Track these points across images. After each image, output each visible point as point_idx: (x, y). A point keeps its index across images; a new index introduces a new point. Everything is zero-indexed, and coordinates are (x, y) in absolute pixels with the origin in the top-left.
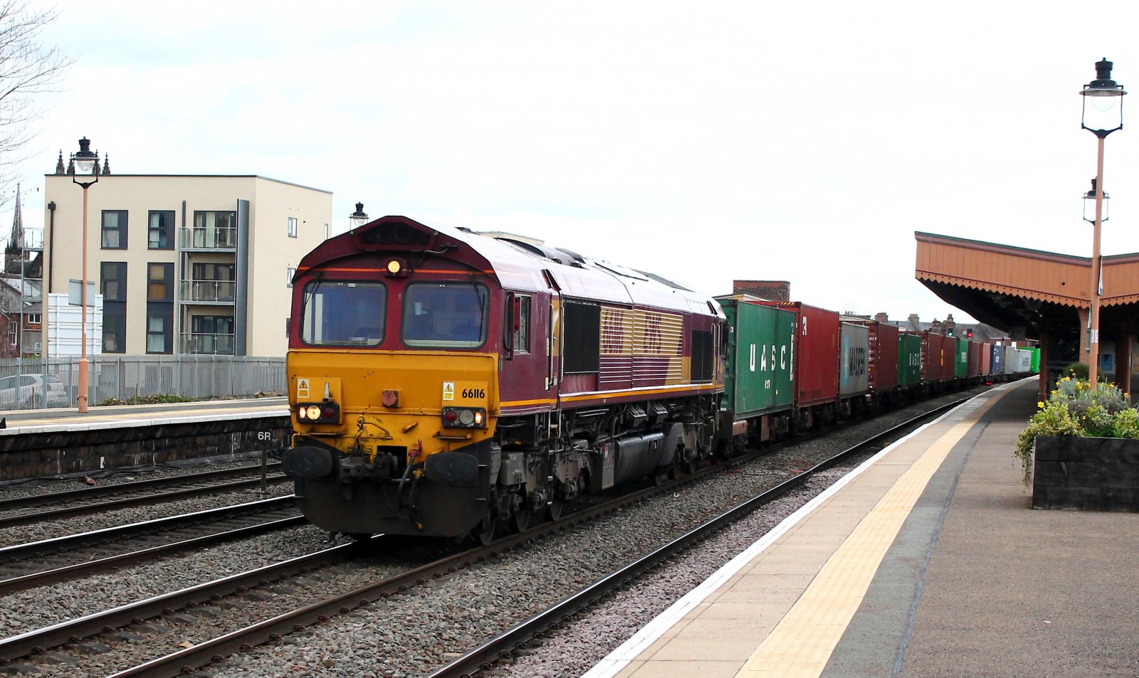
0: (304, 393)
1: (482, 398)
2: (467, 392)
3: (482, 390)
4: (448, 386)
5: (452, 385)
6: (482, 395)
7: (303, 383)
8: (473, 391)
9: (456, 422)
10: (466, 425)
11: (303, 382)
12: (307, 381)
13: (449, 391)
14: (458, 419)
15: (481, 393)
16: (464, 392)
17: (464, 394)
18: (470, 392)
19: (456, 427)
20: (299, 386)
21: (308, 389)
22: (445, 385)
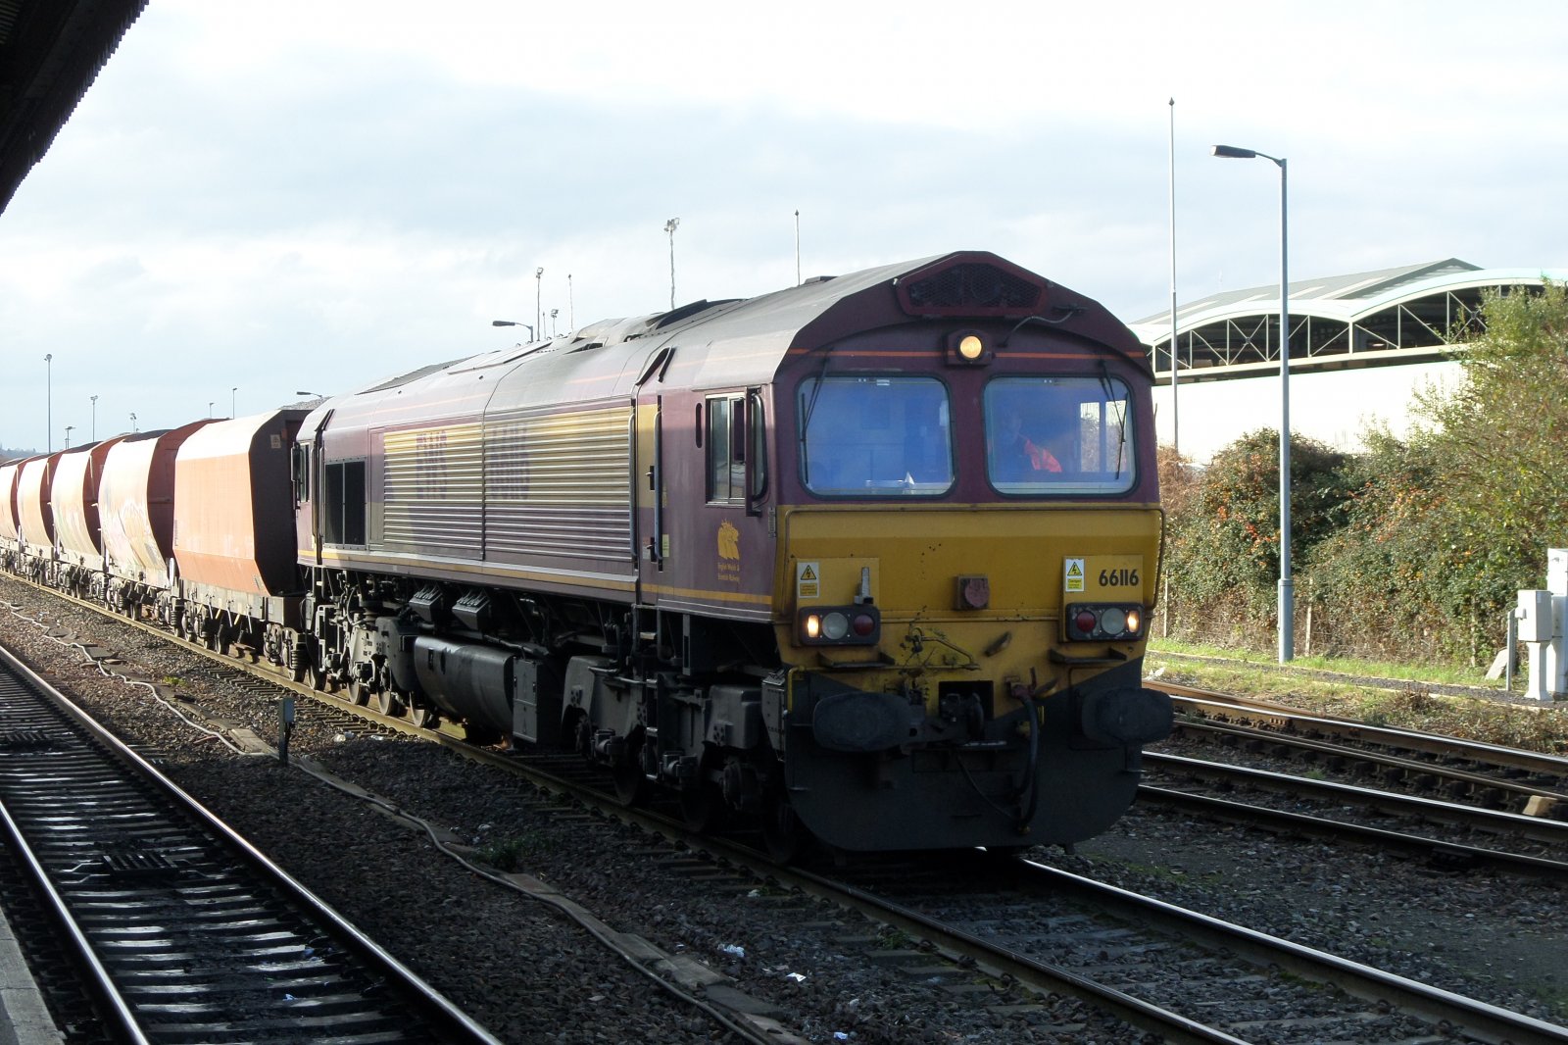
0: (811, 590)
1: (1133, 584)
2: (1108, 575)
3: (1134, 571)
4: (1074, 566)
5: (1080, 564)
6: (1134, 580)
7: (808, 572)
8: (1118, 574)
9: (1095, 632)
10: (1114, 636)
11: (808, 567)
12: (815, 567)
13: (1076, 574)
14: (1098, 624)
15: (1133, 576)
16: (1102, 576)
17: (1104, 580)
18: (1112, 576)
19: (1096, 641)
20: (799, 578)
21: (817, 581)
22: (1069, 564)
